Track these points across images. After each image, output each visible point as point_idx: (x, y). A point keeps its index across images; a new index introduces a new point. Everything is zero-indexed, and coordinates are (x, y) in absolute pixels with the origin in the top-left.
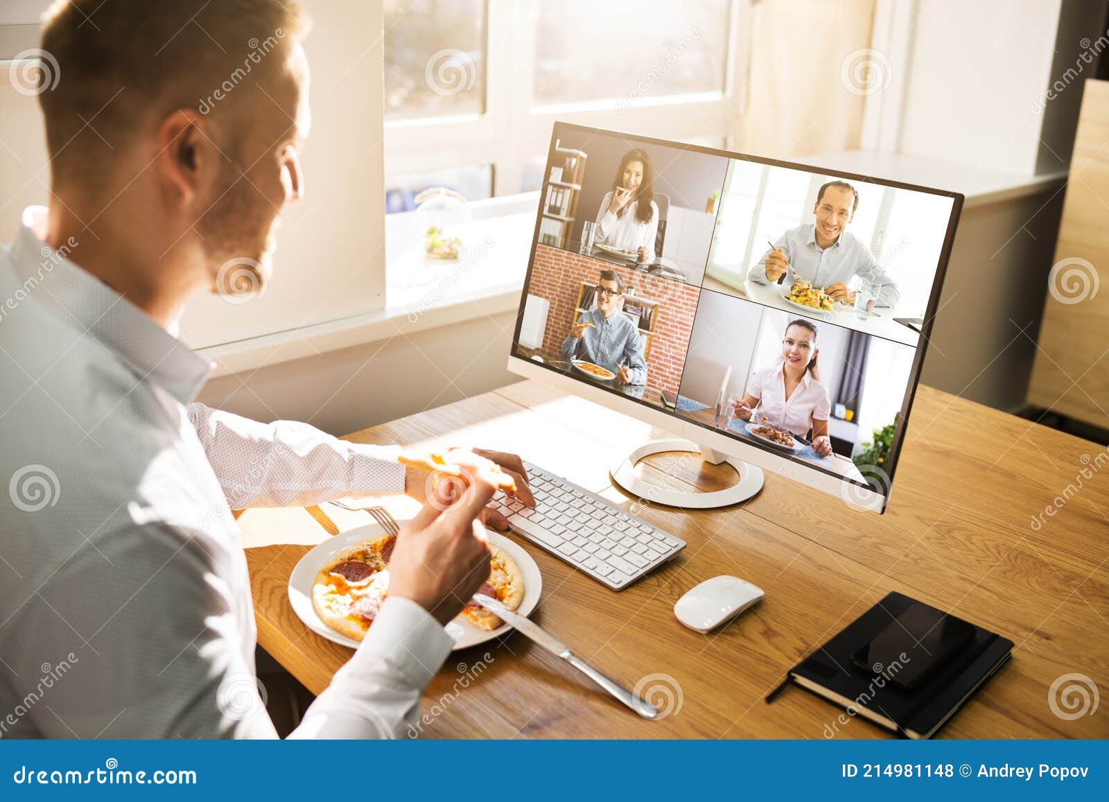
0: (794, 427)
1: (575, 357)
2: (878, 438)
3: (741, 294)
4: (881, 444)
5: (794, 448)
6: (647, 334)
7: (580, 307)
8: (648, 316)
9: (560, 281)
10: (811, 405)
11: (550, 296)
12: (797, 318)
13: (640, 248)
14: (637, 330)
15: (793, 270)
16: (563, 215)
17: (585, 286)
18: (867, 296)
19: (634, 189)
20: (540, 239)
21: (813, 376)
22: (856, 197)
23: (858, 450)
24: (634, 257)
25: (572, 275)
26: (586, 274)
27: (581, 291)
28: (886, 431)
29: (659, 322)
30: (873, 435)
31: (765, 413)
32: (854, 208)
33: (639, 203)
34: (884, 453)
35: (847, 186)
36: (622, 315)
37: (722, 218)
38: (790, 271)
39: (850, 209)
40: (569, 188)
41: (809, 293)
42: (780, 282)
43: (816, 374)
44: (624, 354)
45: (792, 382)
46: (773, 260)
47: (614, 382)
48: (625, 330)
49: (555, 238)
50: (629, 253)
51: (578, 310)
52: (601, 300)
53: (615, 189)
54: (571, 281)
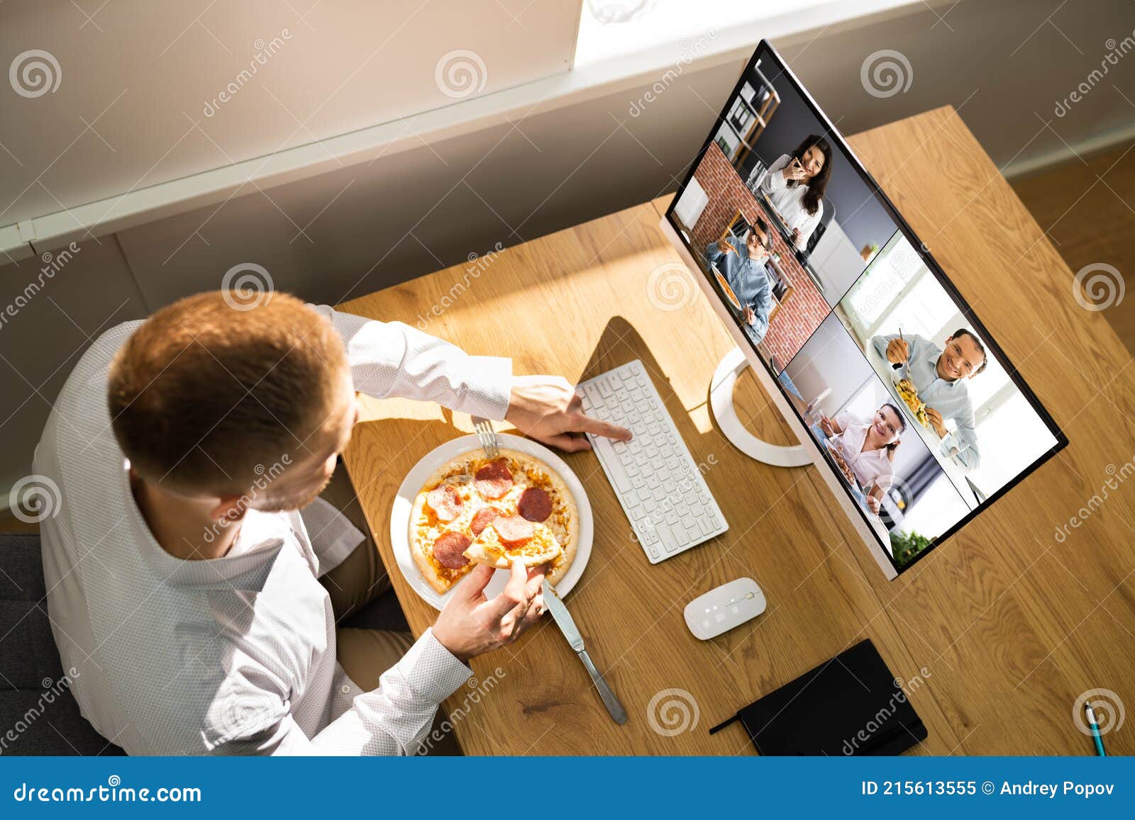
0: (857, 472)
1: (715, 264)
2: (913, 537)
3: (862, 347)
4: (914, 543)
5: (852, 486)
6: (777, 303)
7: (732, 229)
8: (783, 289)
9: (723, 191)
10: (877, 472)
11: (711, 196)
12: (895, 405)
13: (796, 229)
14: (770, 293)
15: (909, 368)
16: (743, 135)
17: (741, 215)
18: (955, 443)
19: (809, 174)
20: (717, 137)
21: (888, 455)
22: (984, 365)
23: (897, 530)
24: (790, 233)
25: (734, 197)
26: (746, 206)
27: (737, 217)
28: (922, 539)
29: (789, 302)
30: (911, 533)
31: (842, 444)
32: (979, 371)
33: (810, 190)
34: (913, 551)
35: (982, 348)
36: (763, 269)
37: (872, 271)
38: (906, 366)
39: (975, 368)
40: (755, 116)
41: (913, 396)
42: (896, 366)
43: (891, 456)
44: (753, 300)
45: (871, 444)
46: (896, 345)
47: (739, 312)
48: (761, 283)
49: (729, 150)
50: (786, 225)
51: (729, 229)
52: (750, 239)
53: (794, 158)
54: (731, 200)
